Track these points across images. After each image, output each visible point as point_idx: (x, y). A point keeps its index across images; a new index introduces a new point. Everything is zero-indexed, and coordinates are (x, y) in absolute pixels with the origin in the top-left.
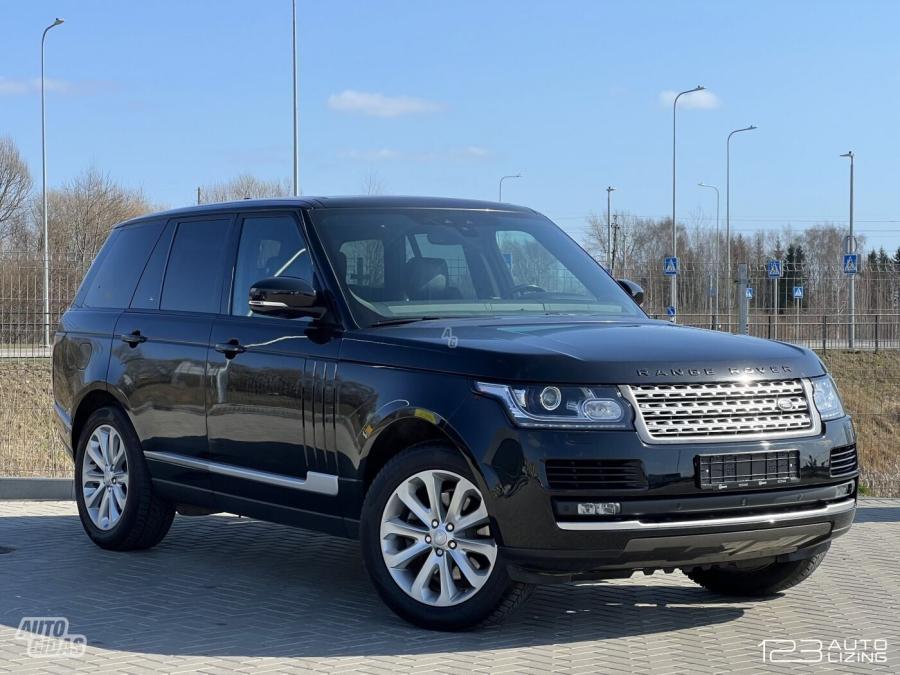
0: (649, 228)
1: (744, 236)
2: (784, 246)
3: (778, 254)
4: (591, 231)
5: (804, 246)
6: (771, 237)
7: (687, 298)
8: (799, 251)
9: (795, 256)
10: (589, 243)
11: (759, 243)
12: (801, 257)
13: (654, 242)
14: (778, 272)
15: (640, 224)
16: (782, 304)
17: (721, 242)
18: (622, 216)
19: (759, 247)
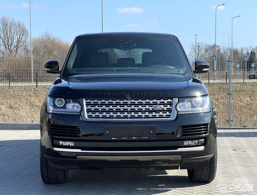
0: (209, 47)
1: (238, 48)
2: (250, 51)
3: (248, 54)
4: (192, 48)
5: (255, 51)
6: (246, 49)
7: (220, 67)
8: (254, 53)
9: (253, 54)
10: (191, 51)
12: (255, 55)
13: (211, 51)
14: (247, 59)
15: (207, 46)
16: (247, 68)
17: (231, 50)
18: (201, 43)
19: (242, 52)
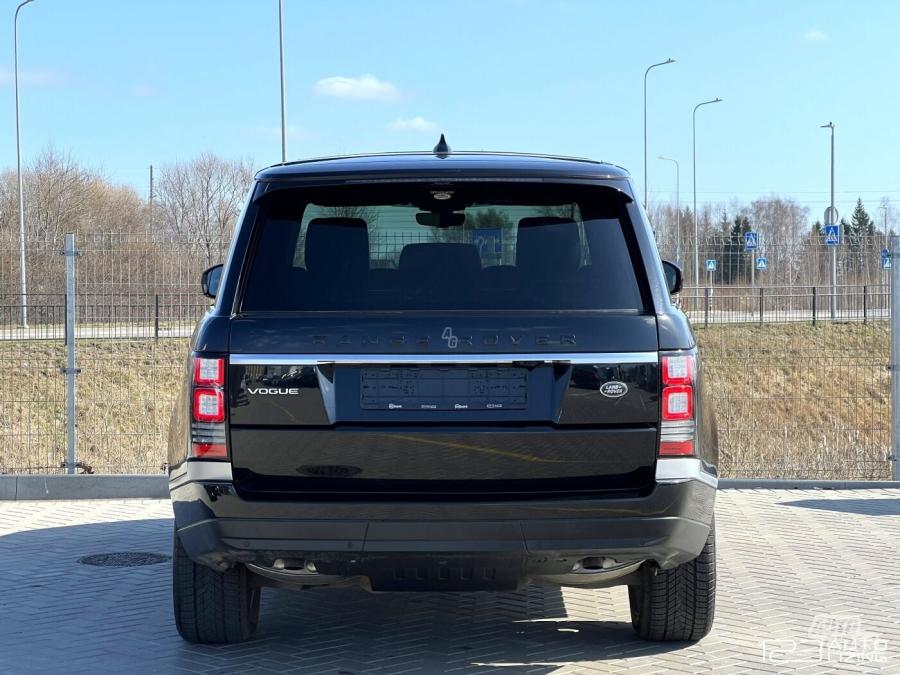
2: (731, 218)
3: (725, 226)
5: (751, 217)
6: (718, 209)
8: (746, 223)
9: (742, 227)
11: (706, 215)
12: (747, 228)
17: (670, 214)
19: (706, 220)
